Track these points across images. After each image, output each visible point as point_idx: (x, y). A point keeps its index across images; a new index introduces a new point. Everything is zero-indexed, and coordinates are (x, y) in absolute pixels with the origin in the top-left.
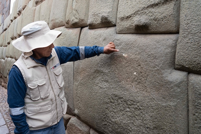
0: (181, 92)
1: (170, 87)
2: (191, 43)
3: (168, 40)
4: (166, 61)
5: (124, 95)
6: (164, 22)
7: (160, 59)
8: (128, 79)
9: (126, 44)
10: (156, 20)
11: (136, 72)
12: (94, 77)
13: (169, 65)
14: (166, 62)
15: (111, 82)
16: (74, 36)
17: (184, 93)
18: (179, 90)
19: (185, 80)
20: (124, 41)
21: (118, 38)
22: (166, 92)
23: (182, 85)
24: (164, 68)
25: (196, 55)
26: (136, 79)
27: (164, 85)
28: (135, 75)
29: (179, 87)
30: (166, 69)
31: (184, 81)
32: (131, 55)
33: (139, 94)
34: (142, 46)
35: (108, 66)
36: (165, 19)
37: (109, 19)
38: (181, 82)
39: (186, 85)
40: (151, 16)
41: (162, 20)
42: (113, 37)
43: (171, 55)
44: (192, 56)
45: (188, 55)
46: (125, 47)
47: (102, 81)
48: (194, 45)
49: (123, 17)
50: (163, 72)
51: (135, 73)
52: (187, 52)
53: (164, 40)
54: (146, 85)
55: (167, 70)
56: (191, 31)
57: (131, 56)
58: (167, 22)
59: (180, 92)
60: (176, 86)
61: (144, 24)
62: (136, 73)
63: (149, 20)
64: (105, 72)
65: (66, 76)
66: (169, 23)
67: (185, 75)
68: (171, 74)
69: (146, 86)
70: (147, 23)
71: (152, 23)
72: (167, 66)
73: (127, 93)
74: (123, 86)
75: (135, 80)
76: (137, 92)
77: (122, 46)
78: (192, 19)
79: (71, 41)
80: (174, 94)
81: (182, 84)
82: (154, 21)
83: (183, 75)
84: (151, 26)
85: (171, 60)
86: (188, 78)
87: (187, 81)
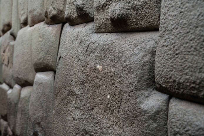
0: (158, 128)
1: (144, 119)
2: (167, 47)
3: (149, 41)
4: (143, 77)
5: (94, 131)
6: (145, 12)
7: (135, 74)
8: (101, 106)
9: (101, 50)
10: (134, 9)
11: (110, 93)
12: (68, 102)
13: (147, 84)
14: (143, 79)
15: (84, 109)
16: (54, 38)
17: (162, 131)
18: (155, 125)
19: (164, 108)
20: (99, 45)
21: (94, 41)
22: (139, 129)
23: (160, 118)
24: (140, 89)
25: (172, 66)
26: (109, 105)
27: (137, 116)
28: (108, 99)
29: (155, 120)
30: (143, 89)
31: (162, 109)
32: (106, 66)
33: (111, 129)
34: (118, 52)
35: (81, 84)
36: (146, 7)
37: (85, 9)
38: (158, 112)
39: (164, 118)
40: (128, 3)
41: (143, 9)
42: (89, 38)
43: (151, 66)
44: (168, 68)
45: (164, 67)
46: (101, 53)
47: (76, 107)
48: (170, 50)
49: (98, 6)
50: (137, 94)
51: (108, 97)
52: (162, 61)
53: (144, 42)
54: (119, 116)
55: (143, 91)
56: (168, 26)
57: (106, 68)
58: (149, 11)
59: (156, 128)
60: (151, 118)
61: (119, 16)
62: (110, 96)
63: (127, 9)
64: (78, 93)
65: (44, 101)
66: (151, 13)
67: (164, 100)
68: (148, 98)
69: (119, 118)
70: (123, 14)
71: (130, 14)
72: (145, 85)
73: (98, 128)
74: (95, 117)
75: (109, 107)
76: (109, 127)
77: (97, 53)
78: (169, 5)
79: (50, 45)
80: (148, 131)
81: (158, 116)
82: (132, 10)
83: (161, 100)
84: (129, 19)
85: (150, 75)
86: (168, 106)
87: (166, 111)
